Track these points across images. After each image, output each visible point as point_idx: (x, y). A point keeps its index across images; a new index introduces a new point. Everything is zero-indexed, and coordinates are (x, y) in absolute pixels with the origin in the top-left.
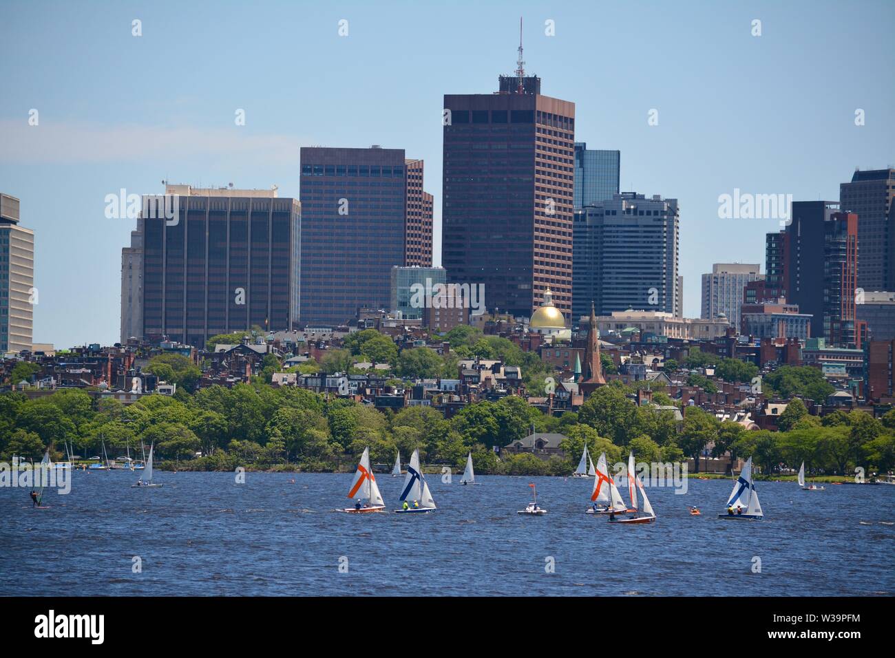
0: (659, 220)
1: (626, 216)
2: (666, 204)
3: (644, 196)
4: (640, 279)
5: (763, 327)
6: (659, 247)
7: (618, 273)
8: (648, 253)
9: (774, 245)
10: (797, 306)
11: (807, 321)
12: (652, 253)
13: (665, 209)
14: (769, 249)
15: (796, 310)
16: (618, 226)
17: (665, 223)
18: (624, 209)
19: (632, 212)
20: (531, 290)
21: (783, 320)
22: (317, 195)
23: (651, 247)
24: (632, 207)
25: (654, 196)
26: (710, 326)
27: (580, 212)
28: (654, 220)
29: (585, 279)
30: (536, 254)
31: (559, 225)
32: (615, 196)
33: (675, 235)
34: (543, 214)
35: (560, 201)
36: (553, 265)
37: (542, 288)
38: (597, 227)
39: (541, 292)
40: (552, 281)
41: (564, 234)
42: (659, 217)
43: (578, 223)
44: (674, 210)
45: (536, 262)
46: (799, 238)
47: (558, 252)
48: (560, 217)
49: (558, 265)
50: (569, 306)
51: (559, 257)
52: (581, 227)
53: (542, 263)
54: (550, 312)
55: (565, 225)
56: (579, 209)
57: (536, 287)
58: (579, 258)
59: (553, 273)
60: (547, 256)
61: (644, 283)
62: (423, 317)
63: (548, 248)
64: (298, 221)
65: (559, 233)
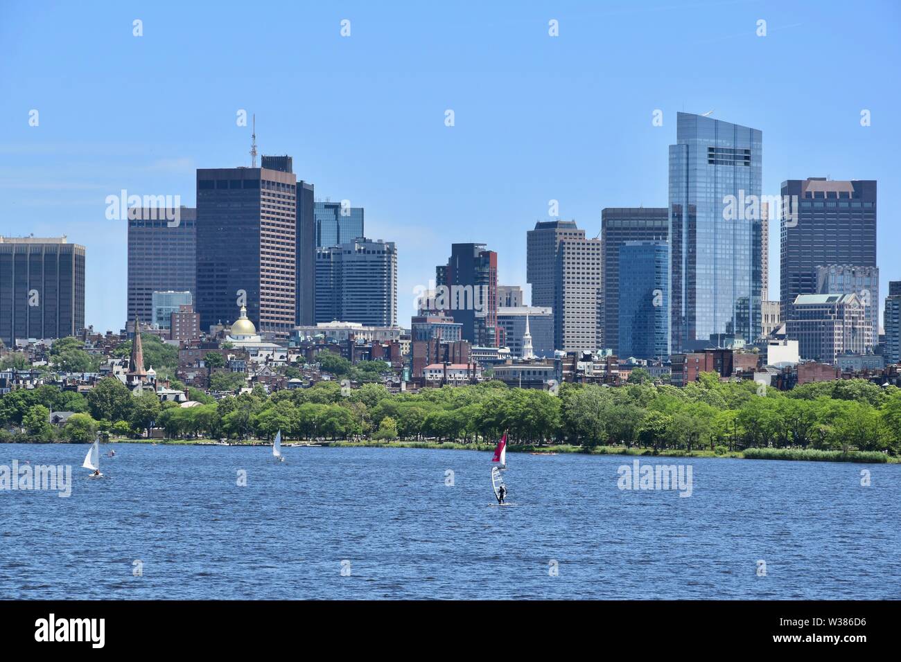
0: (381, 257)
1: (358, 254)
2: (385, 246)
3: (371, 240)
4: (368, 299)
5: (426, 332)
6: (381, 277)
7: (352, 295)
8: (373, 281)
9: (441, 275)
10: (452, 318)
11: (458, 328)
12: (376, 280)
13: (385, 250)
14: (438, 277)
15: (451, 320)
16: (352, 262)
17: (385, 259)
18: (356, 250)
19: (362, 251)
20: (259, 307)
21: (440, 327)
23: (376, 277)
24: (362, 248)
25: (378, 240)
26: (387, 332)
27: (327, 252)
28: (378, 257)
29: (330, 299)
30: (263, 282)
31: (283, 261)
32: (352, 240)
33: (393, 267)
34: (268, 253)
35: (283, 243)
36: (278, 289)
37: (267, 306)
38: (338, 262)
39: (267, 309)
40: (278, 301)
41: (288, 267)
42: (381, 255)
43: (325, 260)
44: (391, 250)
45: (263, 288)
46: (457, 270)
47: (283, 281)
48: (283, 255)
49: (283, 290)
50: (292, 320)
51: (283, 284)
52: (326, 262)
53: (268, 288)
54: (245, 324)
55: (288, 261)
56: (325, 250)
57: (263, 306)
58: (326, 285)
59: (278, 295)
60: (273, 283)
61: (371, 302)
62: (171, 328)
63: (273, 277)
64: (81, 260)
65: (283, 267)
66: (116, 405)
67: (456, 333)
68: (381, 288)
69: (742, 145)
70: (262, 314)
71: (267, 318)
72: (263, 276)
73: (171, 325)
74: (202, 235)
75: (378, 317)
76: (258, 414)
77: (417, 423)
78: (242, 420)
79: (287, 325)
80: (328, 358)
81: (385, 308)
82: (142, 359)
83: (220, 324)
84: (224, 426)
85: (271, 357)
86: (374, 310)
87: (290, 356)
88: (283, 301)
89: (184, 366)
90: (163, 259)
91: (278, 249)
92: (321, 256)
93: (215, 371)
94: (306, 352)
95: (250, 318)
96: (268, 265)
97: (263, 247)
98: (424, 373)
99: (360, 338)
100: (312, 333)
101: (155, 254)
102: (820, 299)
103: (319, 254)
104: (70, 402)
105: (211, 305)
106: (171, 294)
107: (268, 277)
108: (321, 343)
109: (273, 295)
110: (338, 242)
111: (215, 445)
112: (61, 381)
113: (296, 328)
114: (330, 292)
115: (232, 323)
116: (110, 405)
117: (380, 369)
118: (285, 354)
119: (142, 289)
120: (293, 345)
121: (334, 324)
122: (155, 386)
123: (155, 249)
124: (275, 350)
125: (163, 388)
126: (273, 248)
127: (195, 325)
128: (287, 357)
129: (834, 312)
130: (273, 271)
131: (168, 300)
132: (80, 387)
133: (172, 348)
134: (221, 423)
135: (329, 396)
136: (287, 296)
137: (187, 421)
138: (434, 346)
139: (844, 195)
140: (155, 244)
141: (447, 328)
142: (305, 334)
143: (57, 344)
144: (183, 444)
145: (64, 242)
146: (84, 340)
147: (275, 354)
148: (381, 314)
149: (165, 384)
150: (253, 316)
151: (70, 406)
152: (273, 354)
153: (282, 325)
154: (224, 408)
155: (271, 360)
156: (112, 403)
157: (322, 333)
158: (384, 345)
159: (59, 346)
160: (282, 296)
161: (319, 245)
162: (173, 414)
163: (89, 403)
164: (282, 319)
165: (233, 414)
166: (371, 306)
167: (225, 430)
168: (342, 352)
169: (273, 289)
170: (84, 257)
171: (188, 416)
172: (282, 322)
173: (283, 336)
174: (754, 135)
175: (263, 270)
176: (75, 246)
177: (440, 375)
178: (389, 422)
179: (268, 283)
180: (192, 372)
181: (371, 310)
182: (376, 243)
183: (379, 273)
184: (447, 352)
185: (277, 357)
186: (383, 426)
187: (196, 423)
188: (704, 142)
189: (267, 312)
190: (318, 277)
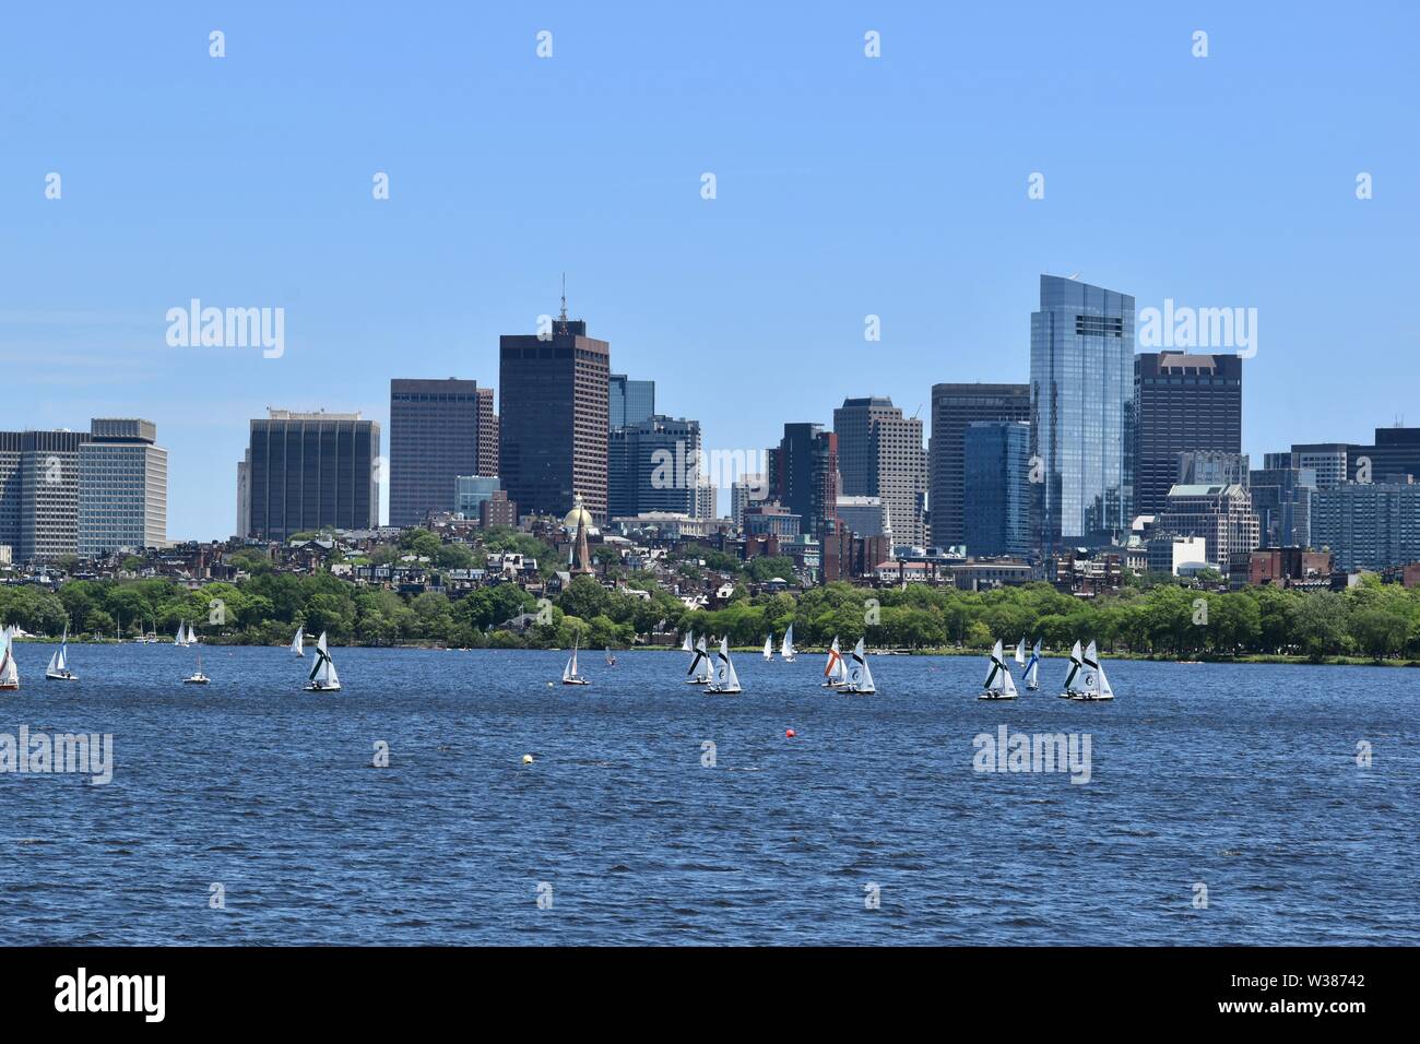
0: (685, 438)
1: (658, 434)
2: (689, 425)
3: (672, 418)
5: (761, 525)
9: (773, 459)
10: (789, 509)
11: (796, 521)
13: (689, 429)
14: (770, 462)
15: (788, 512)
17: (689, 441)
18: (656, 429)
19: (662, 431)
21: (777, 519)
22: (403, 418)
24: (662, 427)
25: (680, 419)
27: (620, 432)
28: (680, 438)
29: (624, 486)
30: (576, 466)
32: (648, 418)
34: (582, 433)
35: (596, 422)
38: (634, 444)
40: (590, 488)
41: (600, 456)
42: (684, 435)
43: (621, 441)
44: (695, 430)
45: (576, 473)
46: (791, 453)
47: (595, 458)
49: (595, 475)
50: (604, 509)
51: (595, 462)
53: (581, 467)
54: (581, 514)
55: (600, 449)
56: (618, 429)
58: (619, 469)
60: (586, 461)
62: (480, 518)
69: (1113, 314)
72: (576, 459)
79: (599, 515)
87: (652, 551)
88: (595, 489)
91: (591, 428)
92: (614, 436)
96: (582, 447)
97: (577, 426)
98: (877, 573)
100: (639, 525)
101: (421, 433)
102: (1199, 490)
105: (523, 493)
106: (474, 481)
107: (581, 460)
109: (586, 481)
110: (624, 420)
114: (624, 478)
118: (646, 550)
121: (654, 515)
123: (422, 427)
126: (586, 427)
127: (511, 516)
128: (649, 552)
129: (1217, 506)
130: (586, 454)
131: (474, 487)
139: (1205, 371)
140: (422, 421)
141: (783, 520)
157: (650, 525)
158: (759, 540)
169: (586, 467)
174: (1126, 302)
175: (576, 453)
177: (895, 575)
182: (677, 422)
188: (1073, 309)
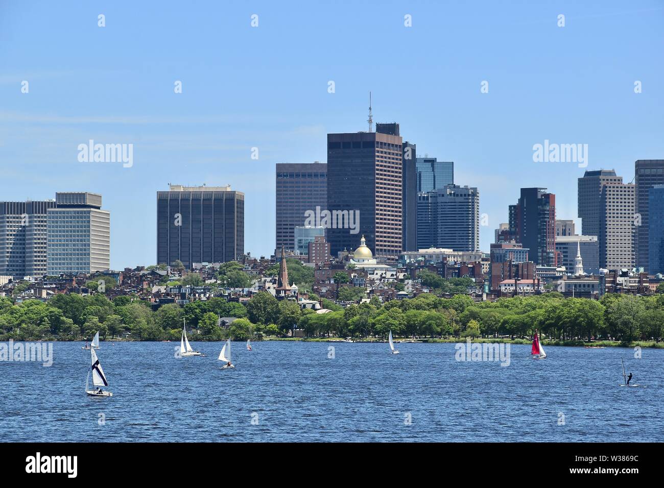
0: (467, 199)
1: (449, 197)
2: (470, 190)
3: (459, 186)
4: (457, 231)
5: (501, 256)
6: (467, 214)
8: (461, 217)
9: (513, 212)
10: (521, 244)
12: (463, 217)
14: (511, 214)
15: (520, 246)
16: (445, 203)
17: (470, 201)
18: (448, 193)
19: (452, 195)
20: (375, 238)
21: (512, 252)
22: (285, 189)
23: (463, 214)
24: (453, 192)
25: (465, 186)
26: (472, 256)
27: (426, 195)
28: (464, 199)
29: (429, 231)
30: (377, 219)
31: (393, 202)
32: (444, 186)
33: (476, 207)
34: (381, 197)
35: (393, 189)
36: (389, 224)
37: (381, 237)
38: (435, 203)
39: (381, 239)
40: (389, 233)
41: (396, 207)
42: (467, 197)
43: (424, 202)
44: (475, 193)
45: (378, 223)
46: (525, 208)
47: (392, 218)
48: (393, 198)
49: (393, 224)
50: (400, 247)
51: (393, 220)
52: (426, 203)
53: (381, 223)
54: (364, 250)
55: (396, 203)
56: (425, 194)
57: (378, 236)
58: (426, 220)
59: (389, 228)
60: (385, 219)
61: (459, 233)
62: (308, 254)
63: (385, 215)
64: (241, 203)
65: (393, 207)
66: (268, 312)
67: (525, 256)
68: (467, 222)
70: (377, 243)
71: (381, 245)
72: (377, 214)
73: (309, 251)
74: (331, 184)
75: (465, 245)
76: (374, 318)
77: (495, 324)
78: (362, 323)
79: (396, 251)
80: (427, 275)
81: (470, 237)
82: (287, 277)
83: (345, 250)
84: (349, 328)
85: (384, 275)
86: (462, 239)
87: (398, 275)
88: (393, 233)
89: (319, 283)
90: (302, 202)
91: (389, 193)
92: (422, 198)
93: (342, 286)
94: (411, 271)
95: (368, 246)
96: (381, 206)
97: (378, 192)
98: (500, 287)
99: (451, 260)
100: (415, 257)
103: (420, 197)
104: (233, 310)
105: (338, 237)
106: (307, 230)
107: (381, 215)
108: (422, 264)
109: (385, 228)
110: (434, 188)
111: (343, 342)
112: (227, 294)
113: (403, 253)
114: (429, 226)
115: (354, 250)
116: (263, 312)
117: (466, 284)
118: (394, 273)
119: (287, 225)
120: (400, 266)
121: (432, 250)
122: (297, 298)
123: (296, 194)
124: (387, 270)
125: (303, 299)
126: (385, 193)
127: (326, 252)
128: (396, 275)
130: (385, 210)
131: (306, 233)
132: (241, 299)
133: (309, 269)
134: (347, 325)
135: (428, 305)
136: (396, 229)
137: (322, 324)
138: (507, 266)
140: (296, 191)
141: (517, 252)
142: (410, 258)
143: (224, 267)
144: (318, 341)
145: (229, 190)
146: (244, 264)
147: (387, 272)
148: (467, 242)
149: (305, 296)
150: (371, 245)
151: (233, 313)
152: (385, 273)
153: (393, 250)
154: (350, 313)
155: (384, 278)
156: (265, 311)
157: (422, 257)
158: (469, 266)
159: (225, 268)
160: (392, 229)
161: (420, 190)
162: (311, 319)
163: (248, 311)
164: (393, 246)
165: (355, 318)
166: (459, 236)
167: (350, 331)
168: (438, 271)
169: (385, 224)
170: (243, 201)
171: (322, 320)
172: (392, 248)
173: (393, 259)
175: (378, 210)
176: (237, 193)
177: (513, 288)
178: (474, 324)
179: (381, 219)
180: (325, 287)
181: (459, 239)
182: (463, 188)
183: (465, 211)
184: (518, 270)
185: (388, 275)
186: (469, 327)
187: (328, 325)
189: (381, 241)
190: (419, 215)
